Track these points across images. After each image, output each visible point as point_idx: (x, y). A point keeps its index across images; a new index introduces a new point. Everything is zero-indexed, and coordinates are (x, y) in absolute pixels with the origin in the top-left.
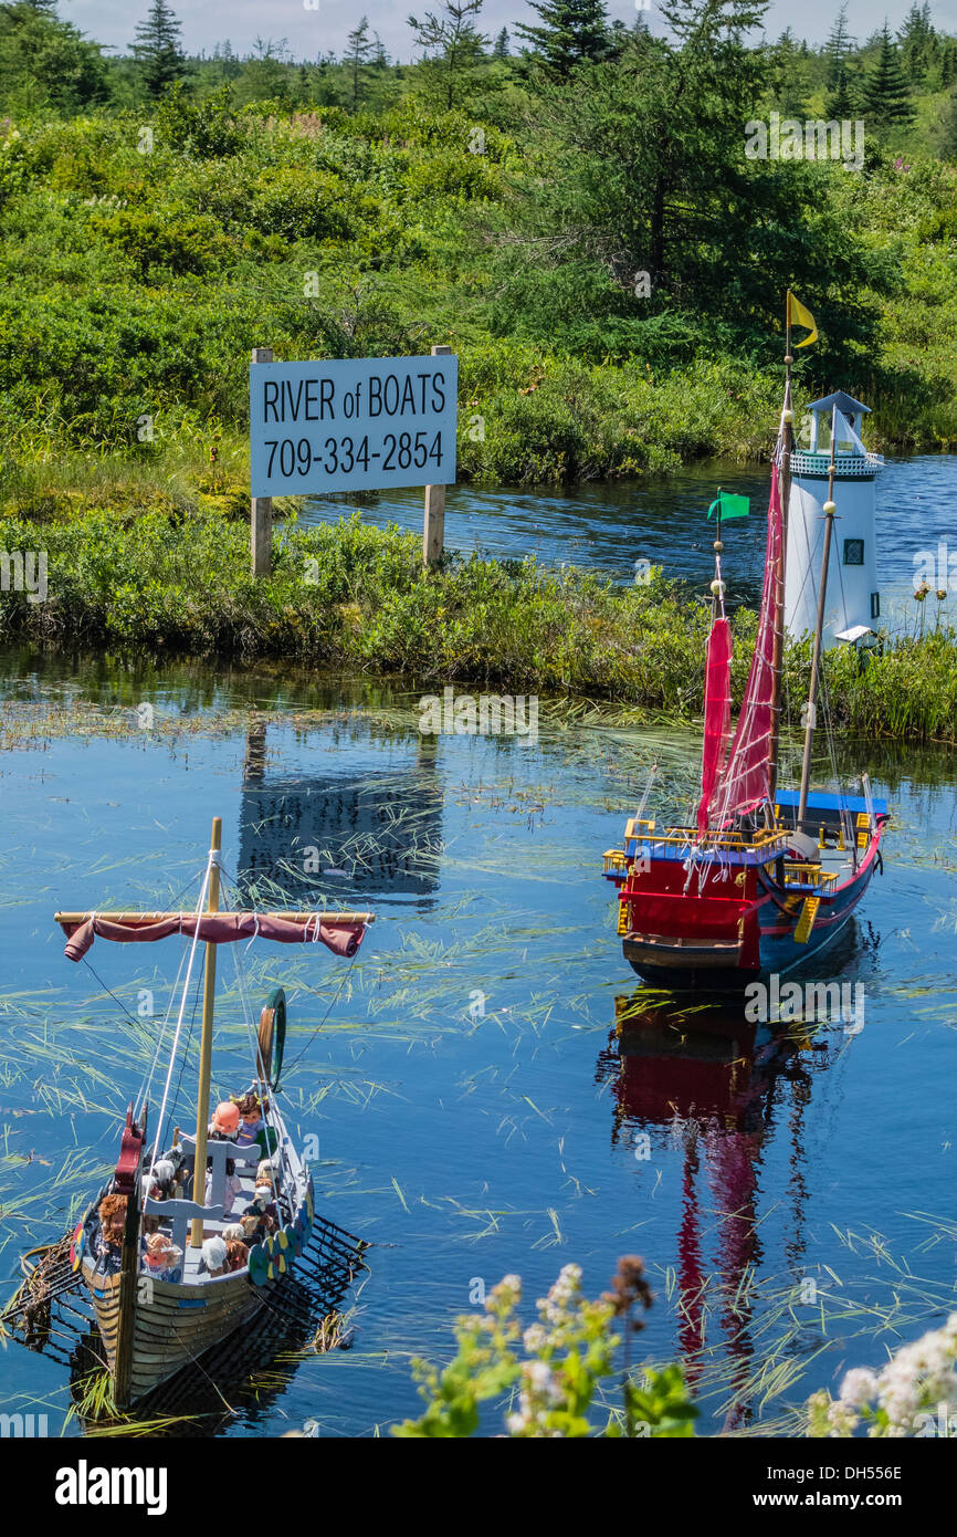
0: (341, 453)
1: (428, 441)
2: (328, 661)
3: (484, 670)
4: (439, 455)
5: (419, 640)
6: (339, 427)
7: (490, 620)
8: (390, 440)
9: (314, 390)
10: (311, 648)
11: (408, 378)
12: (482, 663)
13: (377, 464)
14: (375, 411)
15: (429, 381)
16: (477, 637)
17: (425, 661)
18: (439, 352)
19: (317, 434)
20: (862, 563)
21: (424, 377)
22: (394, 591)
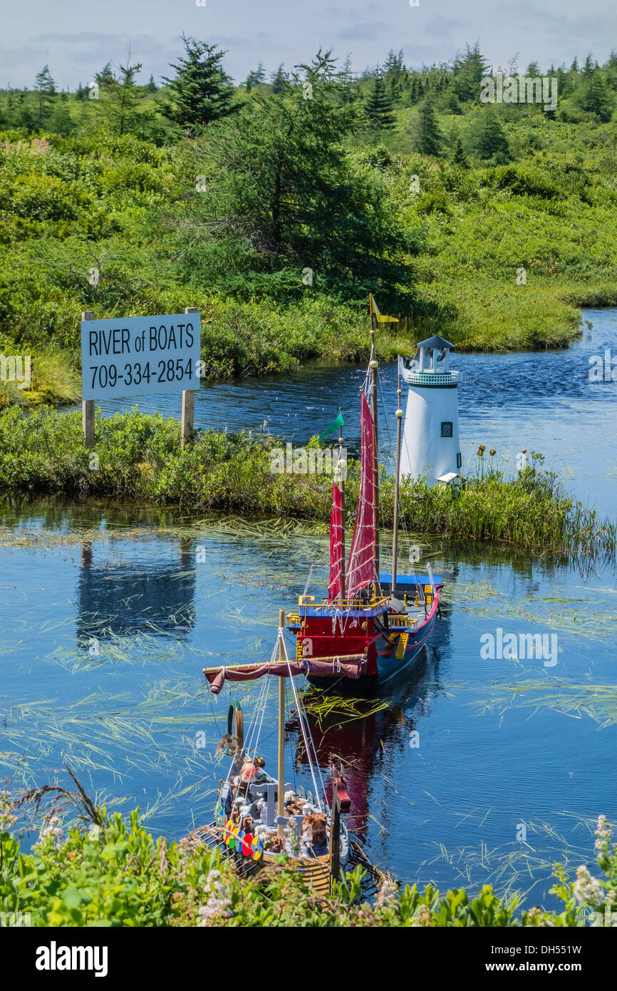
0: (134, 372)
1: (184, 364)
2: (133, 497)
3: (229, 502)
4: (190, 373)
5: (189, 485)
6: (132, 357)
7: (230, 473)
8: (162, 364)
9: (118, 336)
10: (123, 490)
11: (172, 327)
12: (227, 498)
13: (154, 379)
14: (153, 347)
15: (184, 329)
16: (224, 483)
17: (193, 498)
18: (190, 311)
19: (120, 361)
20: (451, 436)
21: (181, 326)
22: (171, 456)
